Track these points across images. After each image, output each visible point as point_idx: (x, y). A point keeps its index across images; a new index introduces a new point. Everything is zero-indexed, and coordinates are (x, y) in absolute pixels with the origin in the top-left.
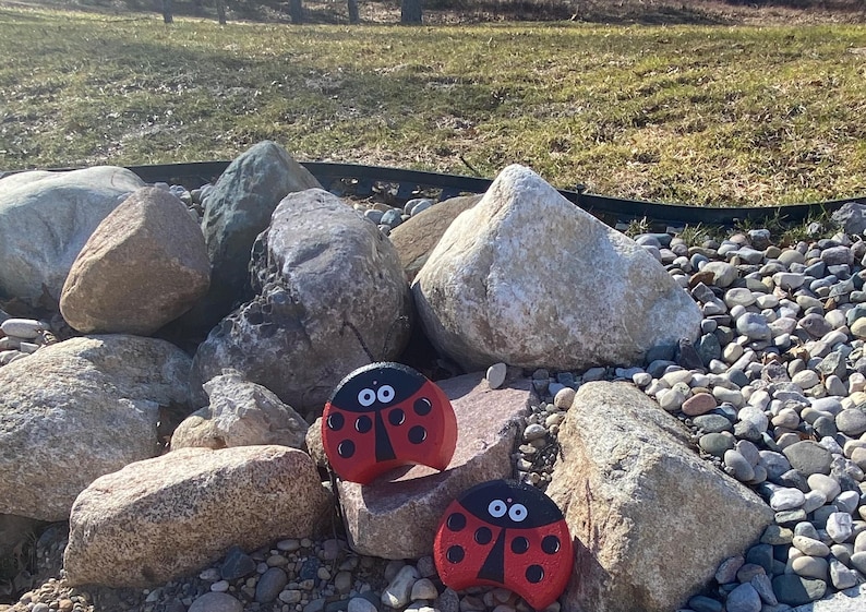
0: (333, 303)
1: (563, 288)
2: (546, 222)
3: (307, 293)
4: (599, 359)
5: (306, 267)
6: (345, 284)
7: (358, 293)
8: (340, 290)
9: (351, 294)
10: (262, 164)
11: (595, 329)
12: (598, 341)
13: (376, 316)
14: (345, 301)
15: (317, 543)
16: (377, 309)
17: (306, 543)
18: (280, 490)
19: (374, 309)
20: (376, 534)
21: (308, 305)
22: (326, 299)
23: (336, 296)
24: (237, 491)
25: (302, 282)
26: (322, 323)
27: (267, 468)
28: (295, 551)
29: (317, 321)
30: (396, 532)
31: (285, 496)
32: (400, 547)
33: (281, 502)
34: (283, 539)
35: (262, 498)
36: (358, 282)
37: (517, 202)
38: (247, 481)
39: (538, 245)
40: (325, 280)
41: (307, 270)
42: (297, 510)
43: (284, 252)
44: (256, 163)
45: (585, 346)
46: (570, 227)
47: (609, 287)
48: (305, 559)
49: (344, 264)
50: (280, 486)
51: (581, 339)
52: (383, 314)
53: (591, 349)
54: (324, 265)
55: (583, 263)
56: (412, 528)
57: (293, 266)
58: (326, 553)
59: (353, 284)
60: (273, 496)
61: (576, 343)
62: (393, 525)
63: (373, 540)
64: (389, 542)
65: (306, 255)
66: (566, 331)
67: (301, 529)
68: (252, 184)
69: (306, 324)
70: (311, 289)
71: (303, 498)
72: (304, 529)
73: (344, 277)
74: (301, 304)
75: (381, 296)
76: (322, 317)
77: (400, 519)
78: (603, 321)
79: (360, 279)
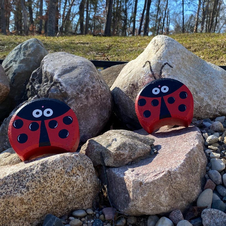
0: (82, 91)
1: (196, 81)
2: (181, 55)
3: (69, 87)
4: (220, 113)
5: (67, 76)
6: (87, 83)
7: (94, 87)
8: (85, 85)
9: (90, 87)
10: (32, 45)
11: (215, 98)
12: (218, 104)
13: (101, 99)
14: (88, 90)
15: (96, 211)
16: (102, 96)
17: (90, 212)
18: (78, 175)
19: (100, 95)
20: (146, 195)
21: (69, 92)
22: (78, 89)
23: (83, 88)
24: (55, 174)
25: (66, 82)
26: (76, 101)
27: (71, 161)
28: (84, 217)
29: (74, 100)
30: (159, 192)
31: (80, 179)
32: (160, 203)
33: (78, 183)
34: (76, 209)
35: (68, 179)
36: (93, 82)
37: (166, 46)
38: (61, 168)
39: (180, 63)
40: (77, 81)
41: (67, 77)
42: (85, 189)
43: (54, 71)
44: (29, 44)
45: (213, 106)
46: (190, 58)
47: (216, 82)
48: (92, 221)
49: (86, 74)
50: (78, 172)
51: (210, 103)
52: (104, 99)
53: (216, 108)
54: (75, 75)
55: (200, 72)
56: (169, 189)
57: (60, 76)
58: (106, 216)
59: (91, 83)
60: (74, 179)
61: (208, 105)
62: (158, 187)
63: (143, 200)
64: (154, 200)
65: (65, 71)
66: (203, 99)
67: (87, 203)
68: (27, 53)
69: (68, 101)
70: (71, 85)
71: (89, 181)
72: (88, 202)
73: (87, 80)
74: (66, 93)
75: (103, 90)
76: (76, 98)
77: (162, 183)
78: (218, 95)
79: (94, 81)
